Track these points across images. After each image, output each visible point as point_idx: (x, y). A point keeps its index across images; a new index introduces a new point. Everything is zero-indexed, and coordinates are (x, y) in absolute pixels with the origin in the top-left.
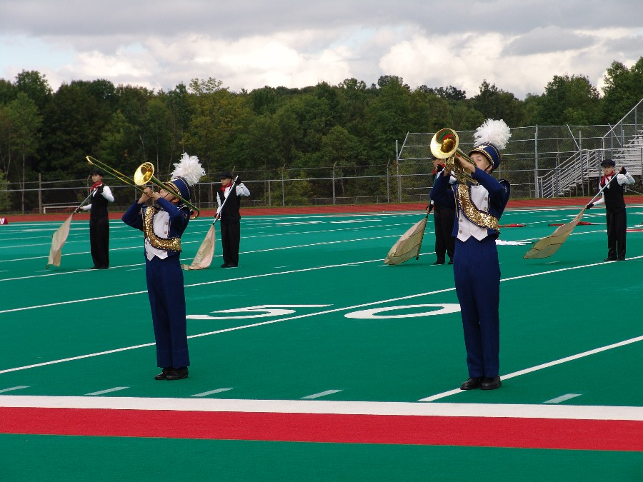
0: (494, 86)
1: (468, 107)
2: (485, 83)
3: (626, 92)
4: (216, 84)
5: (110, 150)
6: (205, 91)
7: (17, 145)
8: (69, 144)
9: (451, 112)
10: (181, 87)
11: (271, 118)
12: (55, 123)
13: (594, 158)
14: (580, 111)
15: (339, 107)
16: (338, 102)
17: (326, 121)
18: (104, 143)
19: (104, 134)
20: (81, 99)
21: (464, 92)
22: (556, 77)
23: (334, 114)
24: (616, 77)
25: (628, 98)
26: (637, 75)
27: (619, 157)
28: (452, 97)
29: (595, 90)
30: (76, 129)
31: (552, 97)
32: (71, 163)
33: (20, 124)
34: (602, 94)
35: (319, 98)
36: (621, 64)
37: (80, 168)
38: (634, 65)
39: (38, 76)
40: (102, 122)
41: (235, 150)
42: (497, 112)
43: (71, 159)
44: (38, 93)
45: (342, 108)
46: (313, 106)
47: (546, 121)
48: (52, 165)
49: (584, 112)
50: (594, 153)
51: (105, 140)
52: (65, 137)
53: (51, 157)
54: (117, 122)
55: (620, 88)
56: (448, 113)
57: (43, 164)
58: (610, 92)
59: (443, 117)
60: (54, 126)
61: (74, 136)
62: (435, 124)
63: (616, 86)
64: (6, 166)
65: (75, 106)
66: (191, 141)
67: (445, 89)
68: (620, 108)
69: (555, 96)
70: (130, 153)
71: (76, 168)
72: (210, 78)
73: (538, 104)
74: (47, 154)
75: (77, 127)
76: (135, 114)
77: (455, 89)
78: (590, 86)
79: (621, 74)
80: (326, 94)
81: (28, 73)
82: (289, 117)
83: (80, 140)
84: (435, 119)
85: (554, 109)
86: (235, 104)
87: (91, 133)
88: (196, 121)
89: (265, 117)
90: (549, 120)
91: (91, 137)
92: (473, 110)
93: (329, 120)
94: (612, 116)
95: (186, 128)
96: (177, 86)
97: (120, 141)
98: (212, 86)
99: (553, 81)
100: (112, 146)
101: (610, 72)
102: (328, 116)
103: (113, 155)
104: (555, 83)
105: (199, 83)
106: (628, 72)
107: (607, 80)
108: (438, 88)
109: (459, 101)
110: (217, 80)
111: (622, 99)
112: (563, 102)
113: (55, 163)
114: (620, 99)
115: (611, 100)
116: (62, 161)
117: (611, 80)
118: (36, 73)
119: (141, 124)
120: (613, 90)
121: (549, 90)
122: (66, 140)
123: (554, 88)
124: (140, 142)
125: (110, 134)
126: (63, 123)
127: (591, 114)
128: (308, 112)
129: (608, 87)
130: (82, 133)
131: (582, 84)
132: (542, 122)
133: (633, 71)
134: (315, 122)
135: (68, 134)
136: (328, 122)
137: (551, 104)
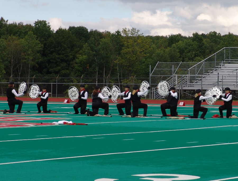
4: (136, 31)
5: (80, 64)
6: (130, 35)
7: (26, 59)
8: (59, 60)
10: (118, 32)
11: (164, 51)
12: (52, 48)
13: (184, 79)
15: (204, 46)
16: (203, 44)
17: (195, 54)
18: (77, 60)
19: (78, 56)
20: (67, 36)
23: (200, 50)
30: (64, 52)
32: (59, 70)
33: (27, 48)
35: (193, 41)
37: (64, 73)
39: (46, 23)
40: (78, 49)
41: (144, 67)
43: (59, 68)
44: (45, 32)
45: (205, 47)
46: (189, 45)
48: (50, 71)
51: (78, 59)
52: (57, 56)
53: (49, 66)
54: (85, 49)
57: (45, 70)
60: (52, 50)
61: (62, 56)
64: (20, 70)
65: (63, 40)
66: (121, 62)
70: (90, 66)
71: (62, 73)
72: (133, 28)
74: (47, 65)
75: (64, 51)
76: (93, 46)
80: (197, 39)
81: (40, 21)
82: (175, 51)
83: (65, 58)
86: (146, 43)
87: (71, 55)
88: (124, 50)
89: (161, 50)
91: (71, 57)
93: (197, 54)
95: (119, 54)
96: (116, 32)
97: (85, 59)
98: (133, 32)
100: (81, 62)
102: (197, 51)
103: (81, 67)
105: (127, 30)
110: (137, 30)
113: (51, 70)
116: (55, 69)
118: (45, 22)
119: (96, 51)
122: (58, 58)
124: (95, 61)
125: (81, 55)
126: (56, 49)
128: (186, 49)
130: (66, 55)
134: (189, 54)
135: (59, 54)
136: (196, 54)
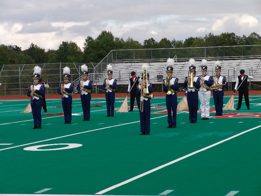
0: (36, 45)
1: (25, 54)
2: (32, 44)
3: (93, 49)
9: (17, 56)
13: (90, 77)
14: (74, 57)
21: (21, 48)
22: (63, 42)
24: (89, 43)
25: (94, 52)
26: (97, 42)
27: (100, 77)
28: (16, 49)
29: (79, 48)
31: (62, 51)
34: (83, 50)
36: (91, 37)
38: (97, 38)
42: (37, 57)
47: (59, 61)
49: (75, 58)
50: (90, 75)
55: (91, 48)
56: (16, 57)
58: (86, 49)
59: (14, 58)
62: (11, 61)
63: (89, 47)
67: (12, 46)
68: (91, 56)
69: (63, 50)
73: (56, 54)
77: (16, 46)
78: (77, 46)
79: (91, 42)
84: (11, 59)
85: (63, 56)
90: (60, 61)
92: (27, 55)
94: (87, 59)
99: (62, 44)
101: (86, 40)
104: (63, 45)
106: (94, 41)
107: (85, 44)
108: (9, 46)
109: (19, 52)
111: (92, 52)
112: (66, 53)
114: (90, 53)
115: (87, 53)
117: (87, 44)
120: (88, 48)
121: (60, 48)
123: (63, 47)
127: (78, 58)
129: (86, 47)
131: (74, 45)
132: (58, 61)
133: (96, 40)
137: (61, 54)
